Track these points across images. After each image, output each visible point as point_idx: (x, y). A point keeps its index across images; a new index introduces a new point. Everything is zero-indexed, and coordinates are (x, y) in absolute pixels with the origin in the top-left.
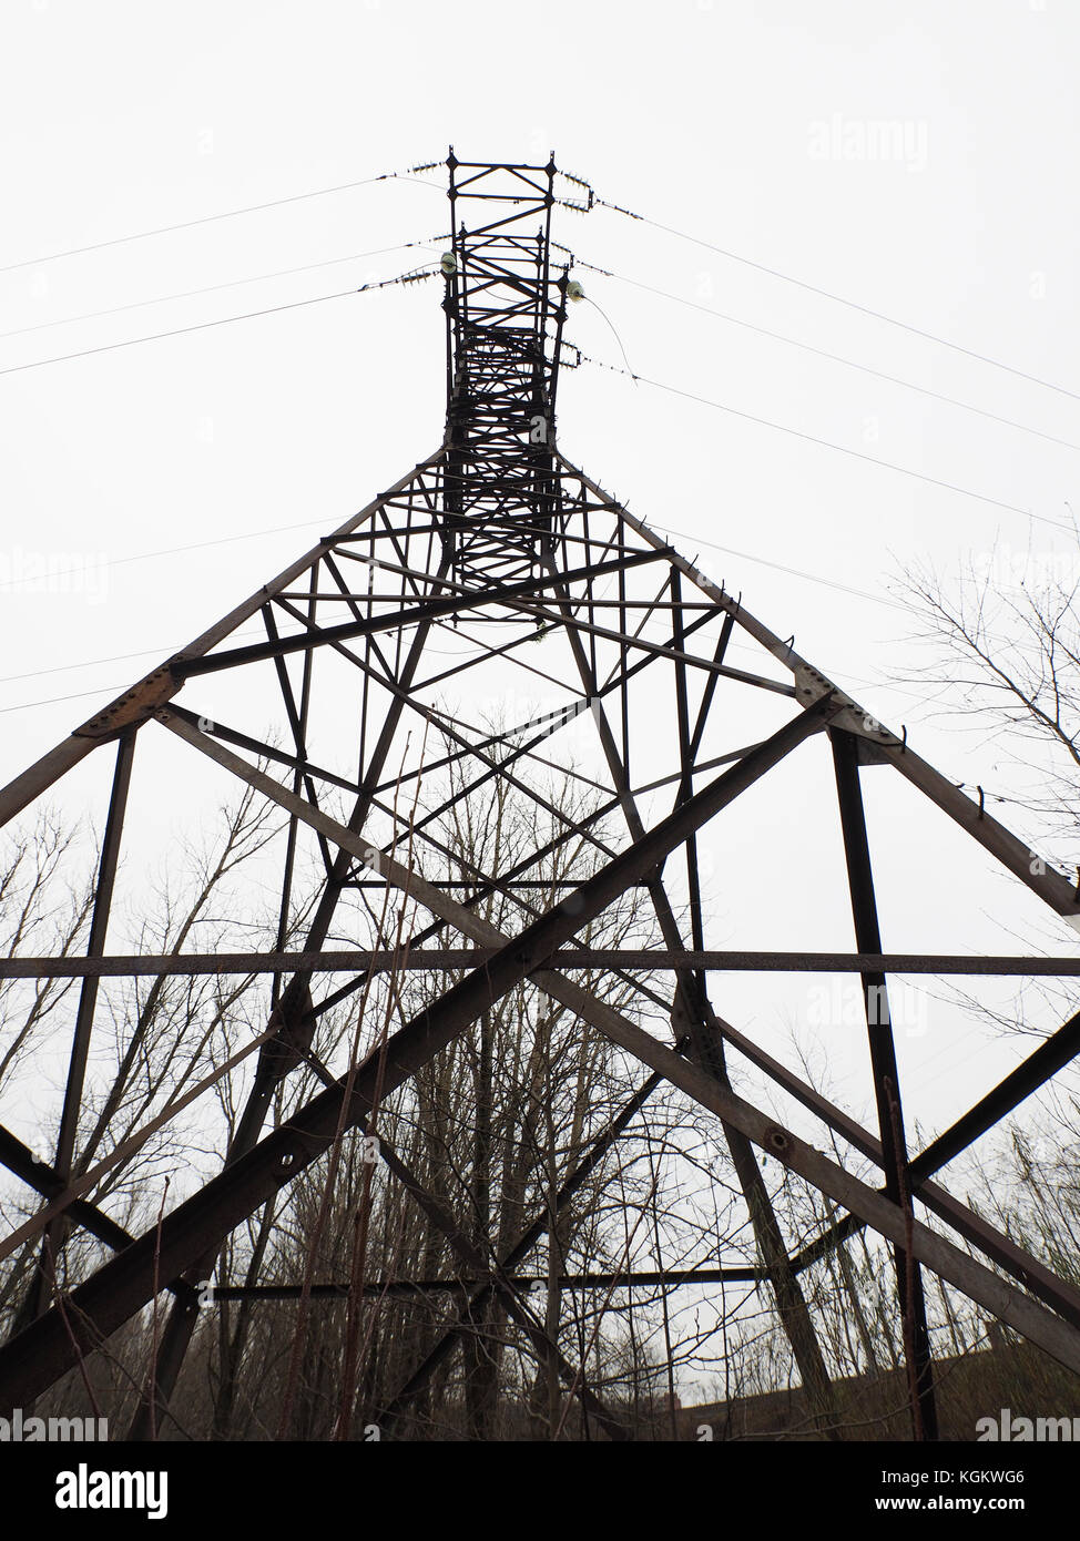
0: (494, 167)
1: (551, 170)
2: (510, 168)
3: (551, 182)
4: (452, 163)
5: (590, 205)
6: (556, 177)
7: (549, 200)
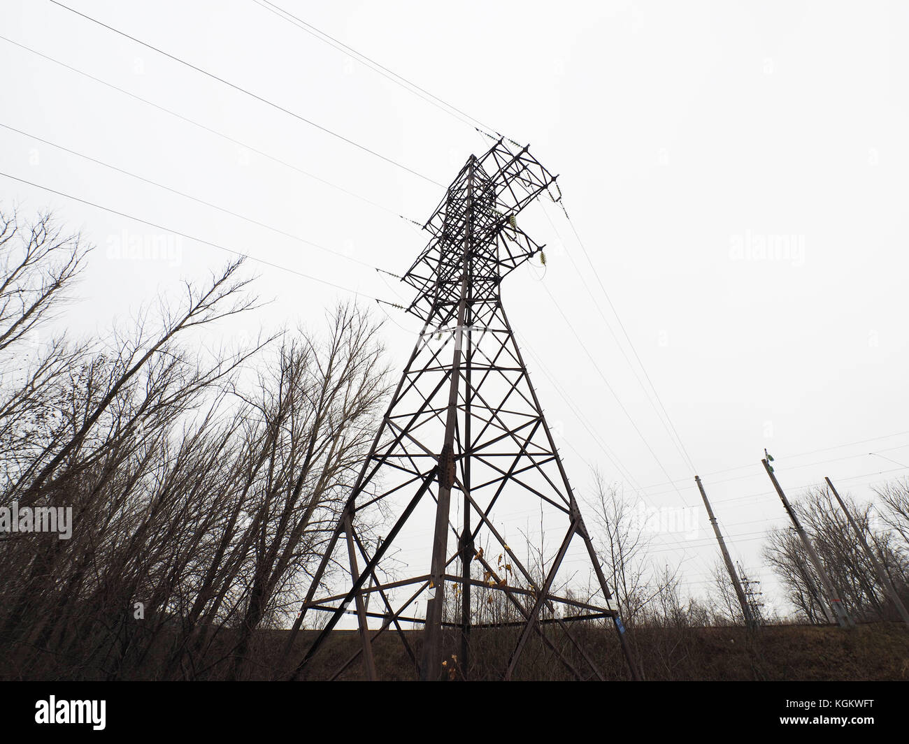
0: (537, 163)
1: (554, 179)
2: (542, 167)
3: (550, 183)
4: (525, 150)
5: (557, 201)
6: (553, 182)
7: (546, 187)
